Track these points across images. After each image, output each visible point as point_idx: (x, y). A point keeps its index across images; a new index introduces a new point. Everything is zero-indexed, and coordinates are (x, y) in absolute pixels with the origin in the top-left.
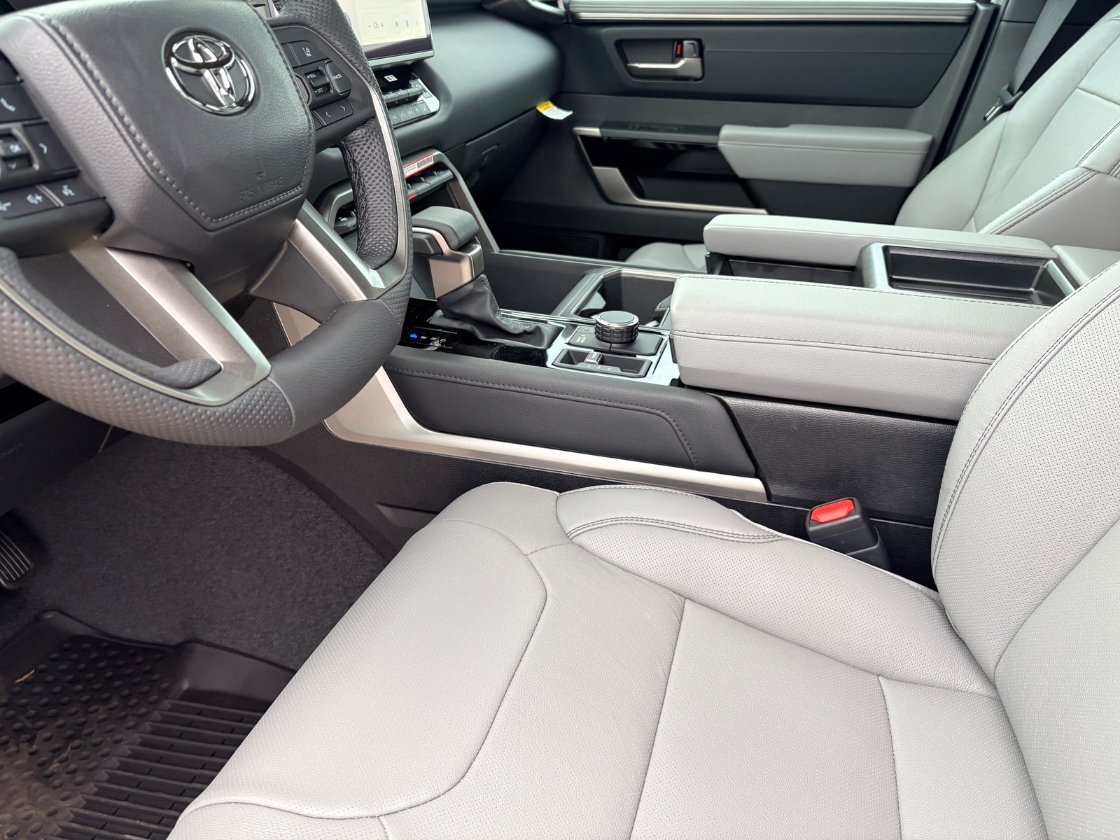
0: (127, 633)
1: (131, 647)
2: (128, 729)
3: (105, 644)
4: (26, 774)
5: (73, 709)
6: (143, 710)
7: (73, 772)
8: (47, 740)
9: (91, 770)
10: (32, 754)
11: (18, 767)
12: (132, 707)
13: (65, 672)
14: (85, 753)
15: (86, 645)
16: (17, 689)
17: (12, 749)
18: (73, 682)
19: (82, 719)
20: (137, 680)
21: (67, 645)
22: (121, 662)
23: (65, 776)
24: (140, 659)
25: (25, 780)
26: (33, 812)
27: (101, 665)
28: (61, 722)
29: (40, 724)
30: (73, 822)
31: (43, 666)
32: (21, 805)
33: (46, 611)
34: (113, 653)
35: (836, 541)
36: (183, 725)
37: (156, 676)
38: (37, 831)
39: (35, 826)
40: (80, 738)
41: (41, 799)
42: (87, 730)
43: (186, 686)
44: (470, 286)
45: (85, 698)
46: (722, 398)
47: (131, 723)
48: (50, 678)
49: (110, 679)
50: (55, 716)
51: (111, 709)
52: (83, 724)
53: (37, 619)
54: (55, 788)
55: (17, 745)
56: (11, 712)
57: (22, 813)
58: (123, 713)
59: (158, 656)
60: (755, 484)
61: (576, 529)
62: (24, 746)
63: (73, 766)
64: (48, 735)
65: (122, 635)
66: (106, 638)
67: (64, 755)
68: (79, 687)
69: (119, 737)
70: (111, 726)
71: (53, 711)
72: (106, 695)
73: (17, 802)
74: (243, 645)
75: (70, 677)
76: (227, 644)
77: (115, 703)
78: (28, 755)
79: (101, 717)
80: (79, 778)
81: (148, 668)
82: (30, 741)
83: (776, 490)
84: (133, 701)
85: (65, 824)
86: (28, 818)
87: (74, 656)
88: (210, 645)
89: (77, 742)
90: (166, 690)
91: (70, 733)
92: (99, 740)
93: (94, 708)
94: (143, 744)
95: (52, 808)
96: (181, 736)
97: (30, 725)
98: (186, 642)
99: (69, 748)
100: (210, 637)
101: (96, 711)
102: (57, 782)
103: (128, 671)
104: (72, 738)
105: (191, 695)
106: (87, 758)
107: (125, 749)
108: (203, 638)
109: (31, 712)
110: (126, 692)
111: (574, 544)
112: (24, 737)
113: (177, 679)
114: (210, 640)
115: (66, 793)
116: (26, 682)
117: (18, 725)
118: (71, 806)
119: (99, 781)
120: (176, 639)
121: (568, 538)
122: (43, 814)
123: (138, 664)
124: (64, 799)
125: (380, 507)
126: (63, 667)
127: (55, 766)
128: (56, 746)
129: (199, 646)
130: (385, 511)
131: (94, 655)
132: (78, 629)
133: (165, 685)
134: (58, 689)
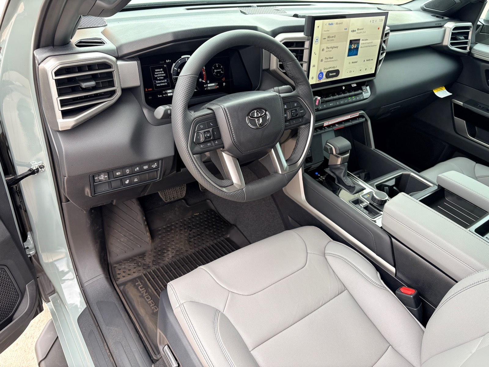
0: (223, 214)
1: (222, 219)
2: (211, 240)
3: (217, 215)
4: (186, 238)
5: (202, 228)
6: (216, 237)
7: (195, 243)
8: (194, 232)
9: (199, 245)
10: (189, 234)
11: (185, 236)
12: (215, 235)
13: (205, 217)
14: (200, 240)
15: (213, 213)
16: (193, 216)
17: (186, 230)
18: (206, 221)
19: (203, 232)
20: (219, 228)
21: (209, 211)
22: (218, 222)
23: (193, 243)
24: (222, 223)
25: (185, 239)
26: (183, 248)
27: (214, 220)
28: (198, 230)
29: (194, 228)
30: (189, 255)
31: (201, 213)
32: (182, 245)
33: (208, 199)
34: (217, 218)
35: (403, 300)
36: (223, 246)
37: (223, 230)
38: (182, 253)
39: (182, 251)
40: (200, 236)
41: (186, 246)
42: (203, 235)
43: (228, 236)
44: (339, 166)
45: (206, 226)
46: (392, 238)
47: (212, 239)
48: (201, 217)
49: (214, 225)
50: (198, 227)
51: (210, 233)
52: (203, 233)
53: (205, 200)
54: (190, 245)
55: (187, 230)
56: (190, 221)
57: (181, 247)
58: (212, 235)
59: (226, 225)
60: (393, 269)
61: (328, 253)
62: (189, 231)
63: (196, 242)
64: (194, 231)
65: (221, 214)
66: (218, 214)
67: (195, 238)
68: (206, 223)
69: (208, 241)
70: (208, 237)
71: (198, 226)
72: (211, 228)
73: (181, 244)
74: (245, 233)
75: (206, 219)
76: (242, 231)
77: (212, 231)
78: (188, 234)
79: (207, 233)
80: (196, 246)
81: (223, 226)
82: (190, 231)
83: (398, 274)
84: (215, 233)
85: (188, 255)
86: (182, 249)
87: (209, 214)
88: (238, 229)
89: (199, 237)
90: (224, 235)
91: (199, 233)
92: (204, 239)
93: (207, 230)
94: (212, 245)
95: (187, 249)
96: (221, 249)
97: (192, 227)
98: (234, 225)
99: (197, 237)
100: (239, 227)
101: (207, 231)
102: (191, 244)
103: (218, 225)
104: (198, 235)
105: (228, 240)
106: (199, 242)
107: (208, 244)
108: (238, 226)
109: (194, 224)
110: (215, 230)
111: (325, 257)
112: (190, 229)
113: (227, 233)
114: (239, 228)
115: (191, 248)
116: (196, 215)
117: (190, 225)
118: (191, 251)
119: (199, 249)
120: (232, 222)
121: (324, 254)
122: (185, 250)
123: (221, 224)
124: (191, 249)
125: (289, 217)
126: (205, 216)
127: (192, 240)
128: (195, 235)
129: (235, 227)
130: (290, 218)
131: (213, 216)
132: (213, 208)
133: (224, 233)
134: (202, 221)
